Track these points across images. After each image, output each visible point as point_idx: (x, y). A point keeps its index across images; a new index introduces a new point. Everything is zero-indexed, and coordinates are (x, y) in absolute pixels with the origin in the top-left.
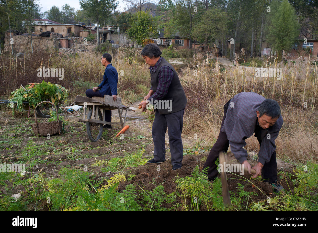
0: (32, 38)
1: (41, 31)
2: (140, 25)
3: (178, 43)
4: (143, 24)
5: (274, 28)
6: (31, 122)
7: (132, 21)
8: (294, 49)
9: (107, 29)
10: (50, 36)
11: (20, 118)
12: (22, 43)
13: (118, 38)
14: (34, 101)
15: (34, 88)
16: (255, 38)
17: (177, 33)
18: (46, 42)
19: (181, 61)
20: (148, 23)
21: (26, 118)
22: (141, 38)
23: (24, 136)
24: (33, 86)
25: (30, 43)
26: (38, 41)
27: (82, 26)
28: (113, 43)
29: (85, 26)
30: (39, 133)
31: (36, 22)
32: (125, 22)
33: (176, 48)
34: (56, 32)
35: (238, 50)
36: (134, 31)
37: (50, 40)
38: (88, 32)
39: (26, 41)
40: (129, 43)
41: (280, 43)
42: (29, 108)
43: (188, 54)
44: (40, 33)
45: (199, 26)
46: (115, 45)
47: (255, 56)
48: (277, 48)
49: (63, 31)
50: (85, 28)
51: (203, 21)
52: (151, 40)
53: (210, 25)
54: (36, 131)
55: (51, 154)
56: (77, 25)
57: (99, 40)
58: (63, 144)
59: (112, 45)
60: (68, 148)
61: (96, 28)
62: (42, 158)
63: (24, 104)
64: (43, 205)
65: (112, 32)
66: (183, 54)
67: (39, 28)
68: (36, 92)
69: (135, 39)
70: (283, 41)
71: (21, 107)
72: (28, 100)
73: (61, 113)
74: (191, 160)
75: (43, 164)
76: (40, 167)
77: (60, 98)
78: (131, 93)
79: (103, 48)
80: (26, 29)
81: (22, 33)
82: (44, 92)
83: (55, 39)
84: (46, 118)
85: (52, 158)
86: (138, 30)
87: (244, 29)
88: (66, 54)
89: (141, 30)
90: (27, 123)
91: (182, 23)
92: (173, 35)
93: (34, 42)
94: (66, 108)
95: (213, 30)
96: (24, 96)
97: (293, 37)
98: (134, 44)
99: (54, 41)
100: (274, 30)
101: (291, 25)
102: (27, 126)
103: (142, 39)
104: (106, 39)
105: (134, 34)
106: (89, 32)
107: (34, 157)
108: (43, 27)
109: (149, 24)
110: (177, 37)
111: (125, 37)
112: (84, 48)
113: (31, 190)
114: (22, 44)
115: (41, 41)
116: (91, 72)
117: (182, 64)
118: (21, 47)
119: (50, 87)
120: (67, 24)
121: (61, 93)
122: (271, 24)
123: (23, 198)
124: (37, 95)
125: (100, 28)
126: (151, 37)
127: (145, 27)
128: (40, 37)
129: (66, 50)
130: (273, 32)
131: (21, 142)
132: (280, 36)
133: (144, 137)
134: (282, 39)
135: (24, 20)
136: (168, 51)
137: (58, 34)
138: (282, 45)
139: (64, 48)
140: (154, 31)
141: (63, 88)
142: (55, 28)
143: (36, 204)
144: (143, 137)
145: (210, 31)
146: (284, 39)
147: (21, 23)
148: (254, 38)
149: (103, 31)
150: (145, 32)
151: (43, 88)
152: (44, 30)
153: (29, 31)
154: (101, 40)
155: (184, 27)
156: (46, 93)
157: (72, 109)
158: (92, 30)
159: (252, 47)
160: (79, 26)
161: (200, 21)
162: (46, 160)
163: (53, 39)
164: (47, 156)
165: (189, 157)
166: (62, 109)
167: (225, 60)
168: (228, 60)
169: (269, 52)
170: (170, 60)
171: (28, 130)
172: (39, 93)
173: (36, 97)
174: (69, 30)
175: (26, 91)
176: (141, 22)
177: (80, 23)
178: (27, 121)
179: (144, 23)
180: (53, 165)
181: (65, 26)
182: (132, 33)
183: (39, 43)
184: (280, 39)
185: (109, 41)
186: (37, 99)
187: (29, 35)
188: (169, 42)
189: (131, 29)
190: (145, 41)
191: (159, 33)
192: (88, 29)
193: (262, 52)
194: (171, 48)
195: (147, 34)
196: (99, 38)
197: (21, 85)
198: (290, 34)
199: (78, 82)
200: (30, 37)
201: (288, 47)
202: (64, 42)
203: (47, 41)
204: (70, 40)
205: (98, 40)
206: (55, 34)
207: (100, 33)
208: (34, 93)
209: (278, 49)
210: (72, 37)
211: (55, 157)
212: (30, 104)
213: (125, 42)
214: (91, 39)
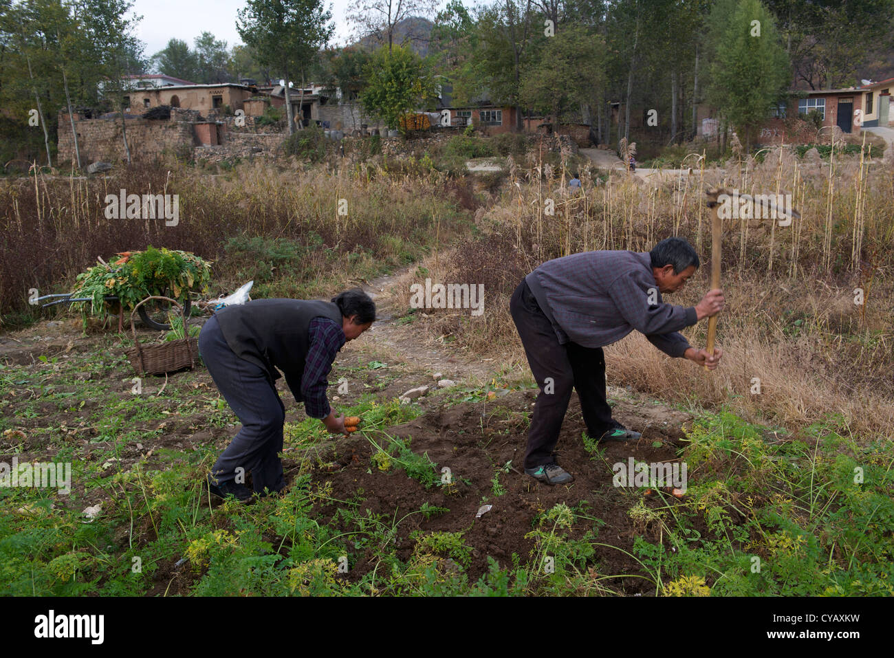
0: (124, 124)
1: (146, 106)
2: (390, 81)
3: (488, 119)
4: (397, 78)
5: (724, 67)
6: (126, 343)
7: (371, 72)
8: (777, 118)
9: (311, 92)
10: (169, 117)
11: (101, 333)
12: (101, 138)
13: (340, 113)
14: (130, 294)
15: (129, 264)
16: (681, 94)
17: (485, 94)
18: (161, 133)
19: (495, 163)
20: (410, 72)
21: (115, 335)
22: (395, 112)
23: (112, 376)
24: (125, 258)
25: (122, 137)
26: (140, 131)
27: (248, 89)
28: (328, 127)
29: (254, 87)
30: (144, 368)
31: (134, 83)
32: (353, 74)
33: (482, 131)
34: (184, 106)
35: (639, 127)
36: (376, 96)
37: (170, 127)
38: (265, 102)
39: (111, 133)
40: (365, 126)
41: (740, 106)
42: (121, 309)
43: (513, 146)
44: (145, 111)
45: (536, 75)
46: (332, 132)
47: (680, 140)
48: (733, 117)
49: (202, 102)
50: (255, 91)
51: (544, 62)
52: (420, 116)
53: (563, 69)
54: (138, 364)
55: (172, 416)
56: (235, 87)
57: (293, 121)
58: (199, 391)
59: (326, 132)
60: (210, 399)
61: (283, 92)
62: (152, 427)
63: (109, 302)
64: (146, 526)
65: (323, 100)
66: (500, 147)
67: (139, 99)
68: (134, 272)
69: (381, 115)
70: (747, 100)
71: (103, 310)
72: (117, 293)
73: (198, 315)
74: (468, 414)
75: (155, 440)
76: (147, 446)
77: (191, 283)
78: (365, 259)
79: (303, 141)
80: (109, 103)
81: (100, 112)
82: (154, 272)
83: (182, 125)
84: (163, 332)
85: (173, 424)
86: (386, 92)
87: (650, 75)
88: (213, 160)
89: (395, 92)
90: (118, 345)
91: (494, 69)
92: (475, 100)
93: (131, 135)
94: (210, 302)
95: (570, 83)
96: (107, 282)
97: (773, 89)
98: (380, 128)
99: (179, 128)
100: (723, 72)
101: (767, 59)
102: (117, 354)
103: (397, 114)
104: (310, 118)
105: (377, 103)
106: (268, 103)
107: (133, 425)
108: (152, 95)
109: (413, 76)
110: (486, 104)
111: (356, 111)
112: (257, 143)
113: (122, 497)
114: (102, 141)
115: (148, 132)
116: (268, 209)
117: (497, 173)
118: (100, 147)
119: (166, 259)
120: (210, 85)
121: (192, 271)
122: (717, 59)
123: (106, 514)
124: (136, 280)
125: (293, 90)
126: (420, 107)
127: (402, 83)
128: (146, 120)
129: (211, 151)
130: (721, 78)
131: (104, 391)
132: (739, 87)
133: (384, 366)
134: (743, 95)
135: (104, 79)
136: (464, 140)
137: (189, 111)
138: (744, 109)
139: (207, 146)
140: (425, 92)
141: (199, 260)
142: (182, 96)
143: (132, 524)
144: (382, 365)
145: (564, 85)
146: (750, 95)
147: (97, 89)
148: (678, 95)
149: (301, 99)
150: (404, 98)
151: (151, 263)
152: (154, 104)
153: (117, 108)
154: (298, 120)
155: (501, 78)
156: (158, 273)
157: (223, 306)
158: (273, 97)
159: (673, 117)
160: (241, 88)
161: (538, 60)
162: (161, 431)
163: (177, 124)
164: (162, 420)
165: (466, 408)
166: (200, 306)
167: (606, 154)
168: (613, 155)
169: (716, 128)
170: (468, 164)
171: (120, 363)
172: (141, 275)
173: (136, 284)
174: (217, 101)
175: (109, 272)
176: (393, 72)
177: (242, 82)
178: (117, 341)
179: (399, 74)
180: (176, 441)
181: (205, 90)
182: (372, 100)
183: (144, 135)
184: (738, 93)
185: (318, 122)
186: (137, 288)
187: (116, 116)
188: (466, 119)
189: (370, 90)
190: (405, 120)
191: (440, 97)
192: (265, 95)
193: (698, 129)
194: (472, 133)
195: (410, 100)
196: (291, 118)
197: (99, 258)
198: (764, 82)
199: (235, 239)
200: (119, 121)
201: (761, 113)
202: (205, 132)
203: (164, 131)
204: (220, 125)
205: (290, 123)
206: (182, 112)
207: (294, 104)
208: (130, 275)
209: (736, 121)
210: (226, 116)
211: (180, 423)
212: (121, 301)
213: (358, 123)
214: (272, 120)
